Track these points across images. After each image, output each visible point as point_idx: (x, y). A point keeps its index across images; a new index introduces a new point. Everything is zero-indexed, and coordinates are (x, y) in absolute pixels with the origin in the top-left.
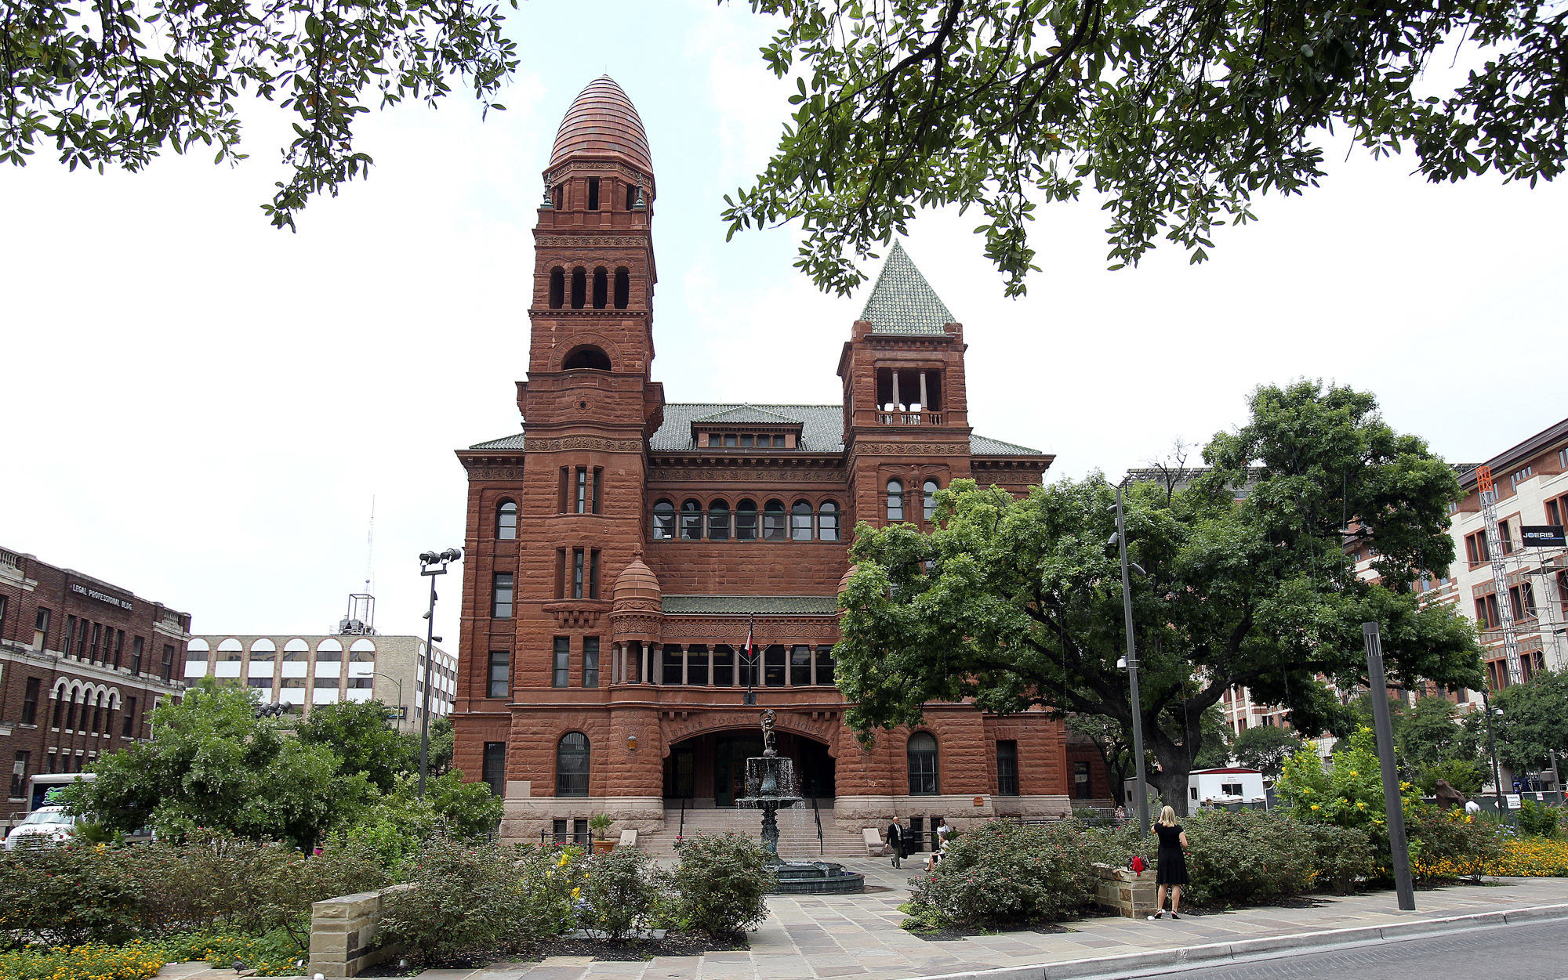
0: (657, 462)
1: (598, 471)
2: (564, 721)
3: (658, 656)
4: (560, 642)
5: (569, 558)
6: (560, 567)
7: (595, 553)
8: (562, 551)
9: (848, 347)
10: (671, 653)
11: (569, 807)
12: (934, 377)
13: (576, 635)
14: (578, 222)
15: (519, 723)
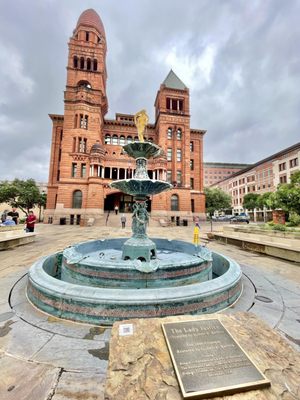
0: (106, 123)
1: (87, 117)
2: (75, 187)
3: (103, 170)
4: (74, 164)
5: (77, 140)
6: (75, 143)
7: (85, 140)
8: (75, 138)
9: (159, 92)
10: (107, 170)
11: (75, 212)
12: (181, 103)
13: (79, 163)
14: (82, 43)
15: (61, 187)
